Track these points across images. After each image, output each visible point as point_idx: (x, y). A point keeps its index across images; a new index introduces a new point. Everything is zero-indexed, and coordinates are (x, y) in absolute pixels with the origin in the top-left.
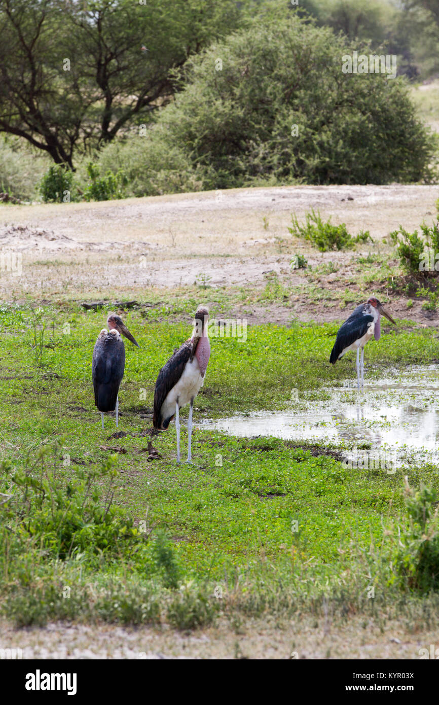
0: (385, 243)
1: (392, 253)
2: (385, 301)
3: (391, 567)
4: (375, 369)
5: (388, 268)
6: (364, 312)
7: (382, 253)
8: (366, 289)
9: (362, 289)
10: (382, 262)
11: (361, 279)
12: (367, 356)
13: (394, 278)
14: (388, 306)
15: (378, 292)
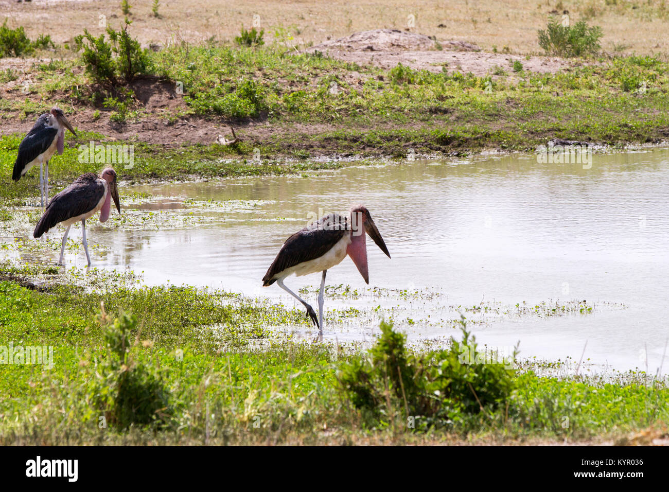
0: (68, 48)
1: (76, 59)
2: (70, 111)
3: (87, 401)
4: (60, 186)
5: (72, 76)
6: (45, 124)
7: (65, 59)
8: (49, 99)
9: (44, 99)
10: (65, 69)
11: (43, 89)
12: (51, 173)
13: (79, 87)
14: (73, 117)
15: (62, 101)
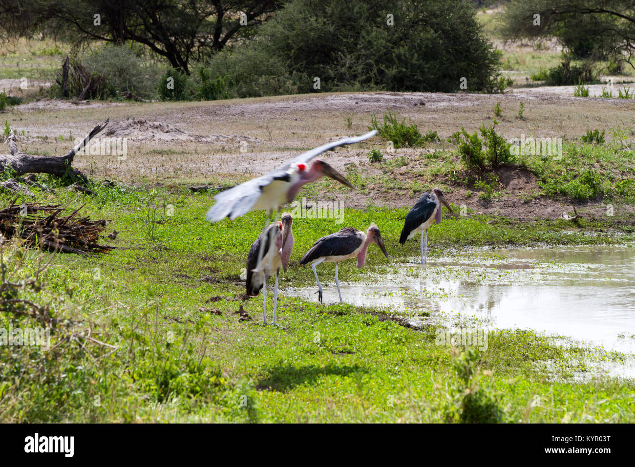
0: (450, 141)
1: (454, 151)
2: (448, 191)
3: (439, 416)
4: (437, 248)
5: (451, 163)
6: (428, 200)
7: (446, 150)
8: (432, 181)
9: (428, 181)
10: (446, 158)
11: (428, 172)
12: (431, 238)
13: (456, 172)
14: (450, 195)
15: (442, 183)
